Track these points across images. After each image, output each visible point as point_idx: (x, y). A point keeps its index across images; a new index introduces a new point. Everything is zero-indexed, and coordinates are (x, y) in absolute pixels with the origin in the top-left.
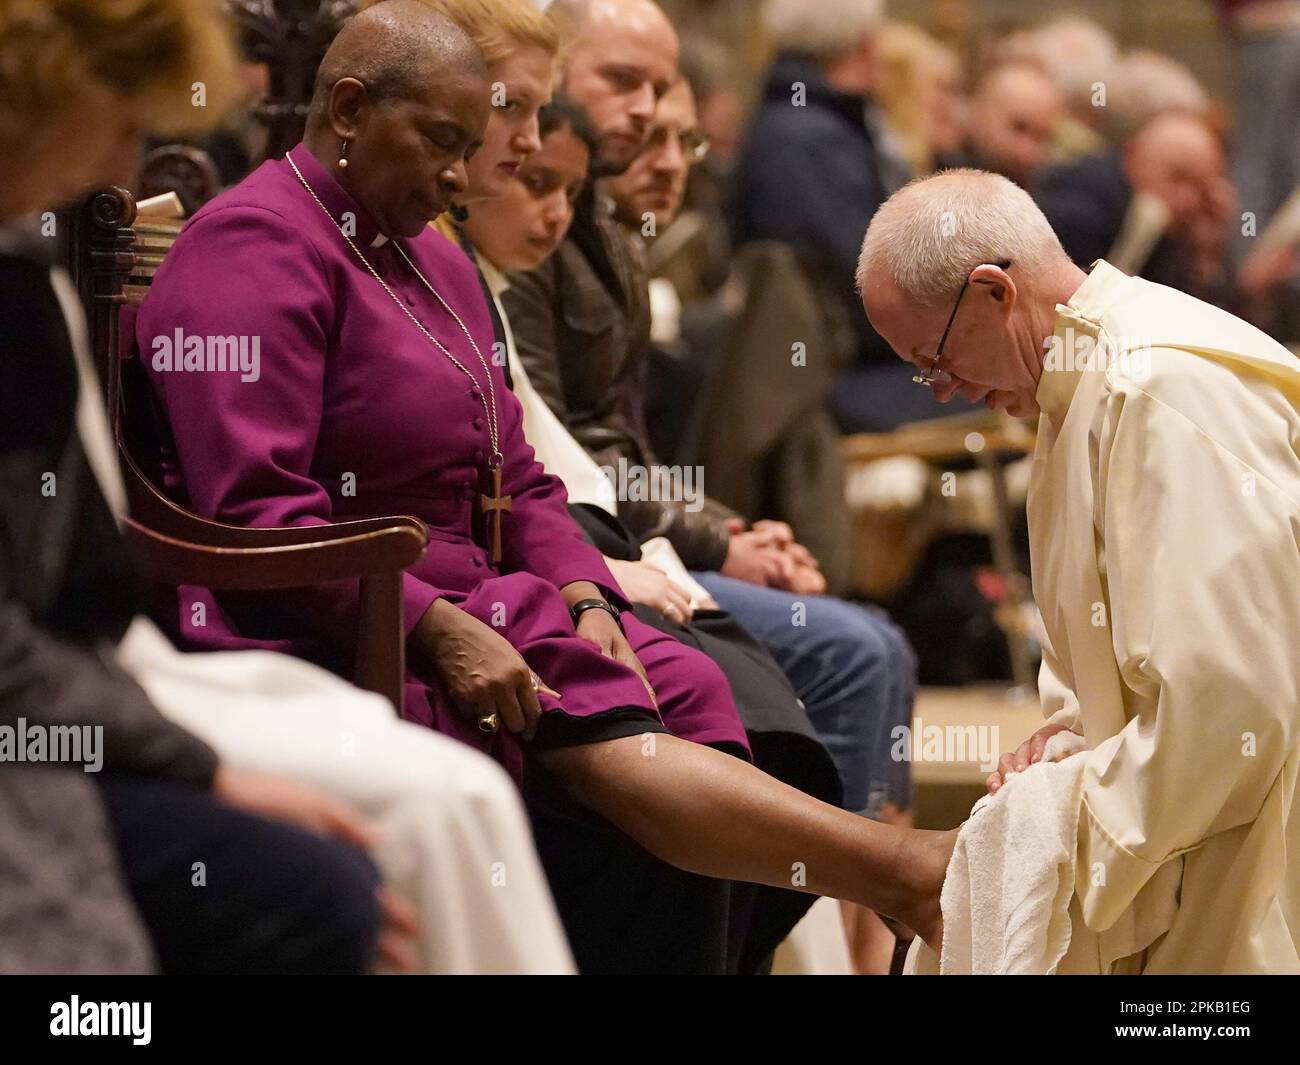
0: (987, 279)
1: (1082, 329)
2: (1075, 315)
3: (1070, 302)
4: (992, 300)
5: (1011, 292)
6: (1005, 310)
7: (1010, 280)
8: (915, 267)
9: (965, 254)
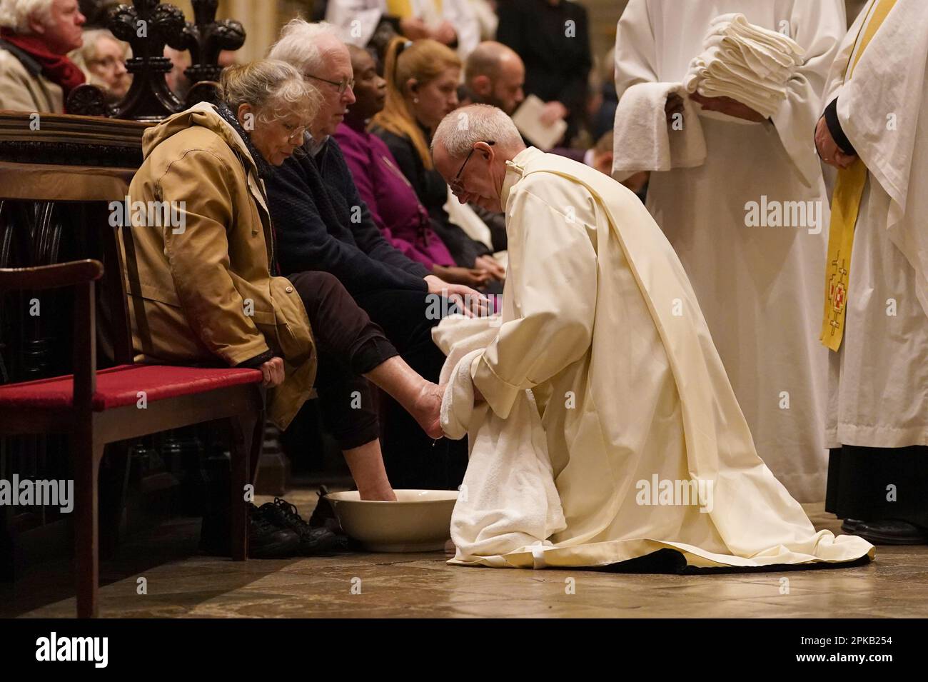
0: (482, 148)
1: (517, 171)
2: (514, 165)
3: (513, 160)
4: (484, 158)
5: (492, 155)
6: (489, 163)
7: (491, 150)
8: (452, 140)
9: (474, 136)
